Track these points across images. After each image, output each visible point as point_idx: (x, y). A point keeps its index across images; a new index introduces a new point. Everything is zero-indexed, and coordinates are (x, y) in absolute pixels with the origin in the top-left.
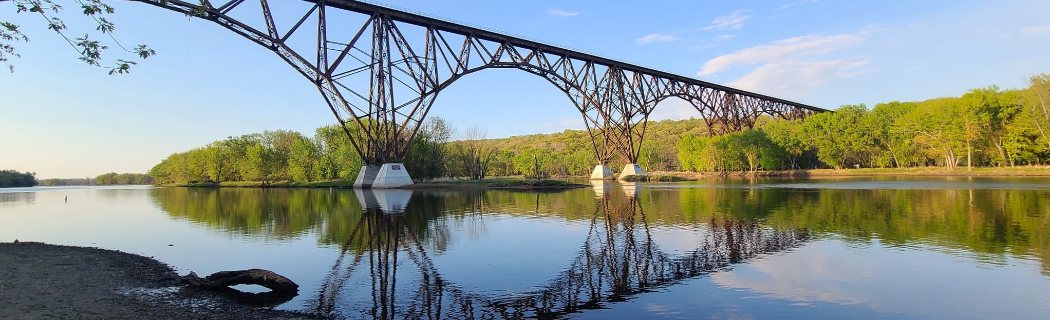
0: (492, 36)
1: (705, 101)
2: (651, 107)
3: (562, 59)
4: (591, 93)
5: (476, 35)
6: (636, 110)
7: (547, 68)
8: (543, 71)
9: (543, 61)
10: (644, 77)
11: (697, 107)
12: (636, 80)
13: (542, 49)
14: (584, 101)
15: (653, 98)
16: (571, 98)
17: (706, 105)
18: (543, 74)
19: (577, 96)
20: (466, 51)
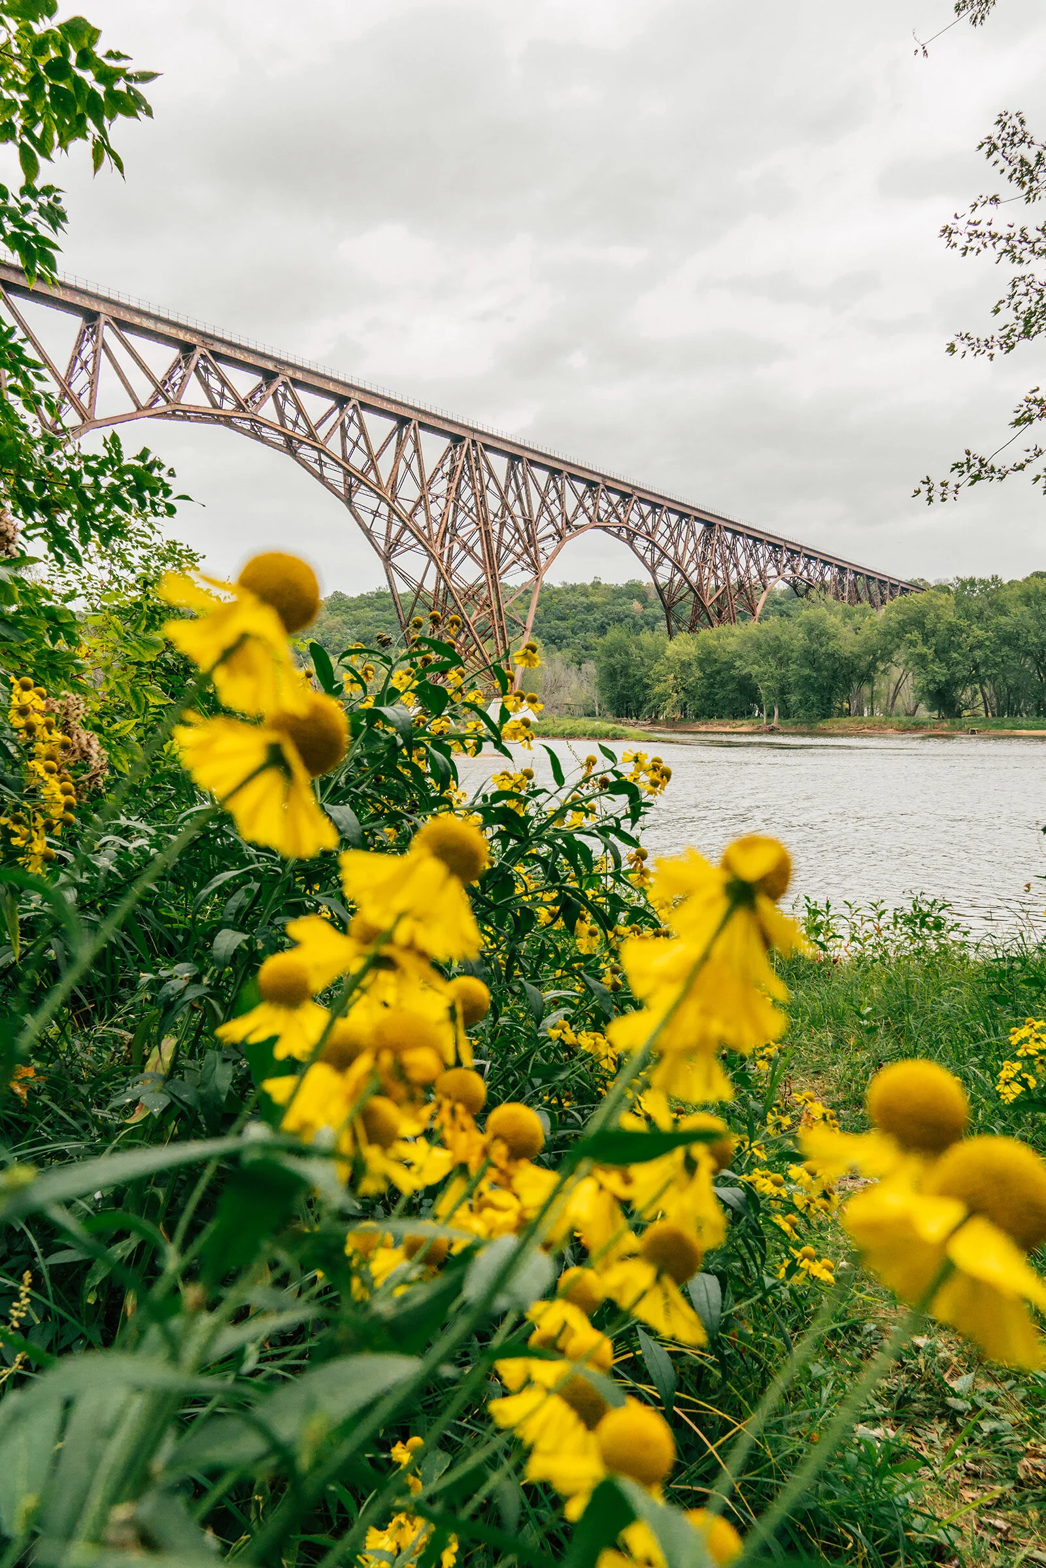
0: (159, 325)
1: (662, 542)
2: (549, 552)
3: (337, 412)
4: (409, 506)
5: (115, 319)
6: (512, 557)
7: (300, 433)
8: (289, 439)
9: (290, 411)
10: (533, 476)
11: (642, 559)
12: (513, 482)
13: (292, 380)
14: (389, 528)
15: (551, 529)
16: (357, 518)
17: (664, 554)
18: (290, 446)
19: (376, 514)
20: (86, 362)
